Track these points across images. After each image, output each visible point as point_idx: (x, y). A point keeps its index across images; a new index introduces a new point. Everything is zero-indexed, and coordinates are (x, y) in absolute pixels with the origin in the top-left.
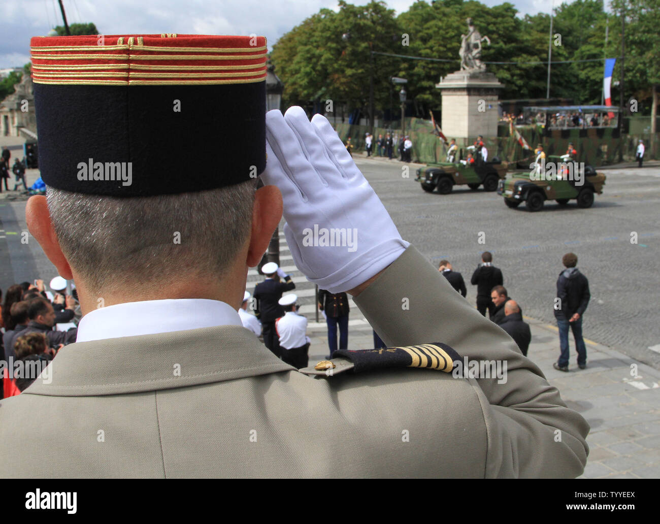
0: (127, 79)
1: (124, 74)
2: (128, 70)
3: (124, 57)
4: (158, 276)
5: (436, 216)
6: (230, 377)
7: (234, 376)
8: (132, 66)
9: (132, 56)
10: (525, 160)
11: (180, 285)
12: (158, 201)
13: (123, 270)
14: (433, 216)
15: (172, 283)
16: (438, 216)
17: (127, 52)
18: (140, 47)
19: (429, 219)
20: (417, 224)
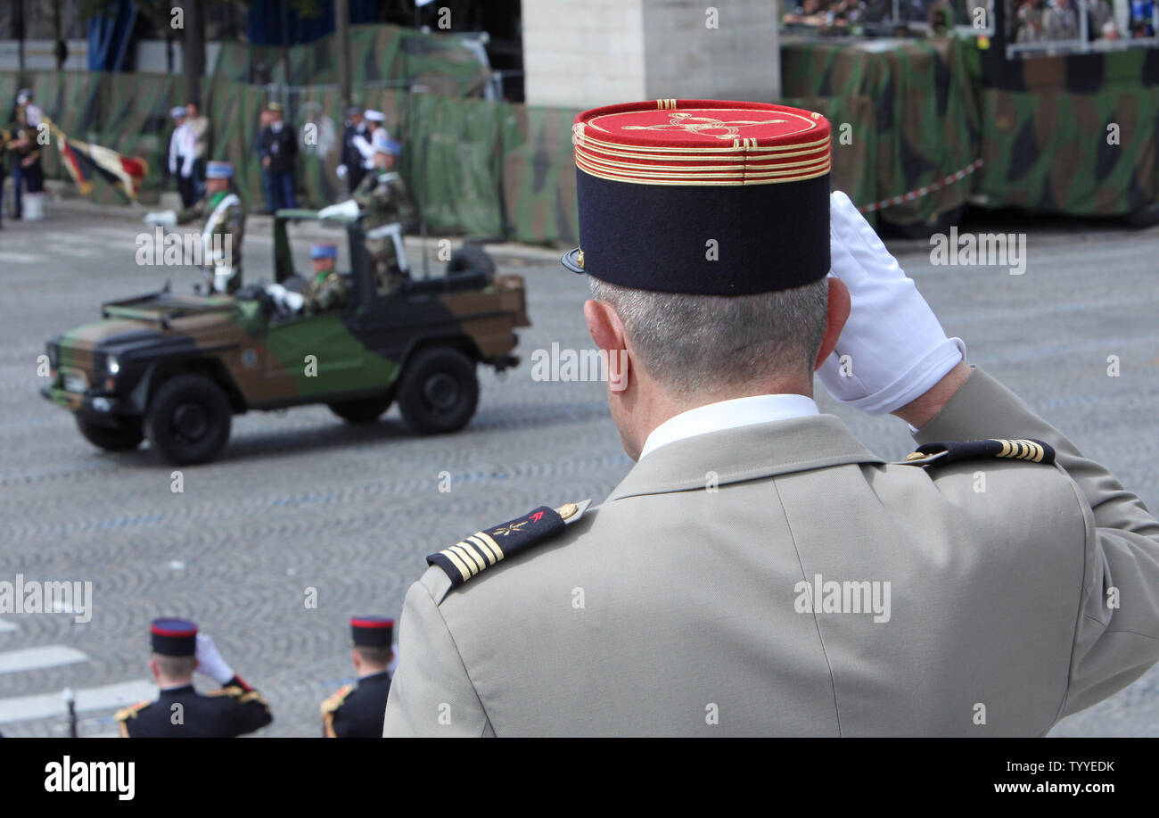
0: (743, 179)
1: (740, 175)
2: (744, 171)
3: (740, 158)
4: (762, 373)
5: (535, 470)
6: (841, 462)
7: (844, 461)
8: (748, 167)
9: (748, 158)
10: (911, 196)
11: (782, 380)
12: (766, 297)
13: (725, 370)
14: (524, 470)
15: (775, 379)
16: (548, 469)
17: (744, 153)
18: (755, 148)
19: (507, 484)
20: (455, 508)
